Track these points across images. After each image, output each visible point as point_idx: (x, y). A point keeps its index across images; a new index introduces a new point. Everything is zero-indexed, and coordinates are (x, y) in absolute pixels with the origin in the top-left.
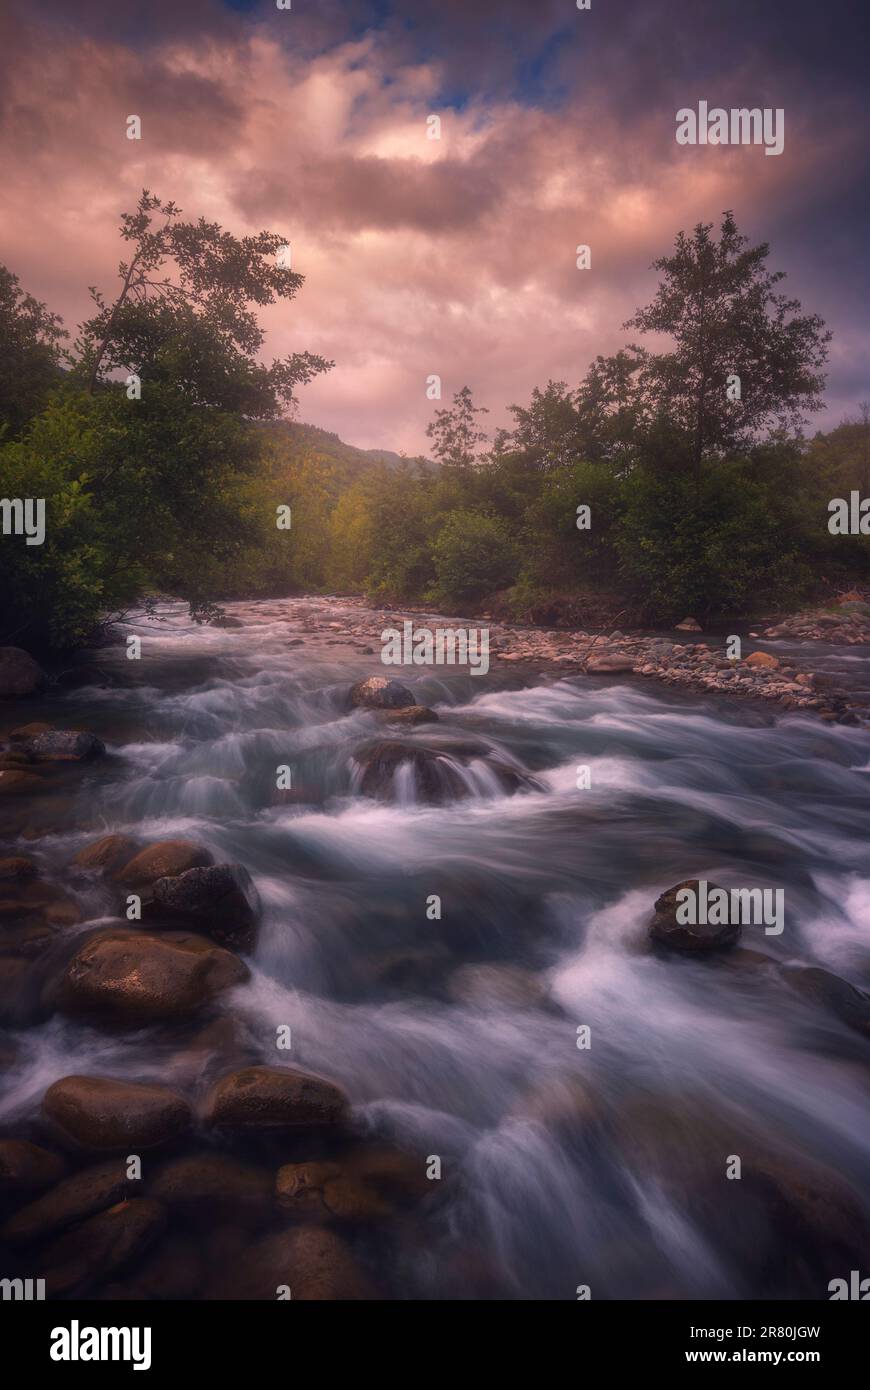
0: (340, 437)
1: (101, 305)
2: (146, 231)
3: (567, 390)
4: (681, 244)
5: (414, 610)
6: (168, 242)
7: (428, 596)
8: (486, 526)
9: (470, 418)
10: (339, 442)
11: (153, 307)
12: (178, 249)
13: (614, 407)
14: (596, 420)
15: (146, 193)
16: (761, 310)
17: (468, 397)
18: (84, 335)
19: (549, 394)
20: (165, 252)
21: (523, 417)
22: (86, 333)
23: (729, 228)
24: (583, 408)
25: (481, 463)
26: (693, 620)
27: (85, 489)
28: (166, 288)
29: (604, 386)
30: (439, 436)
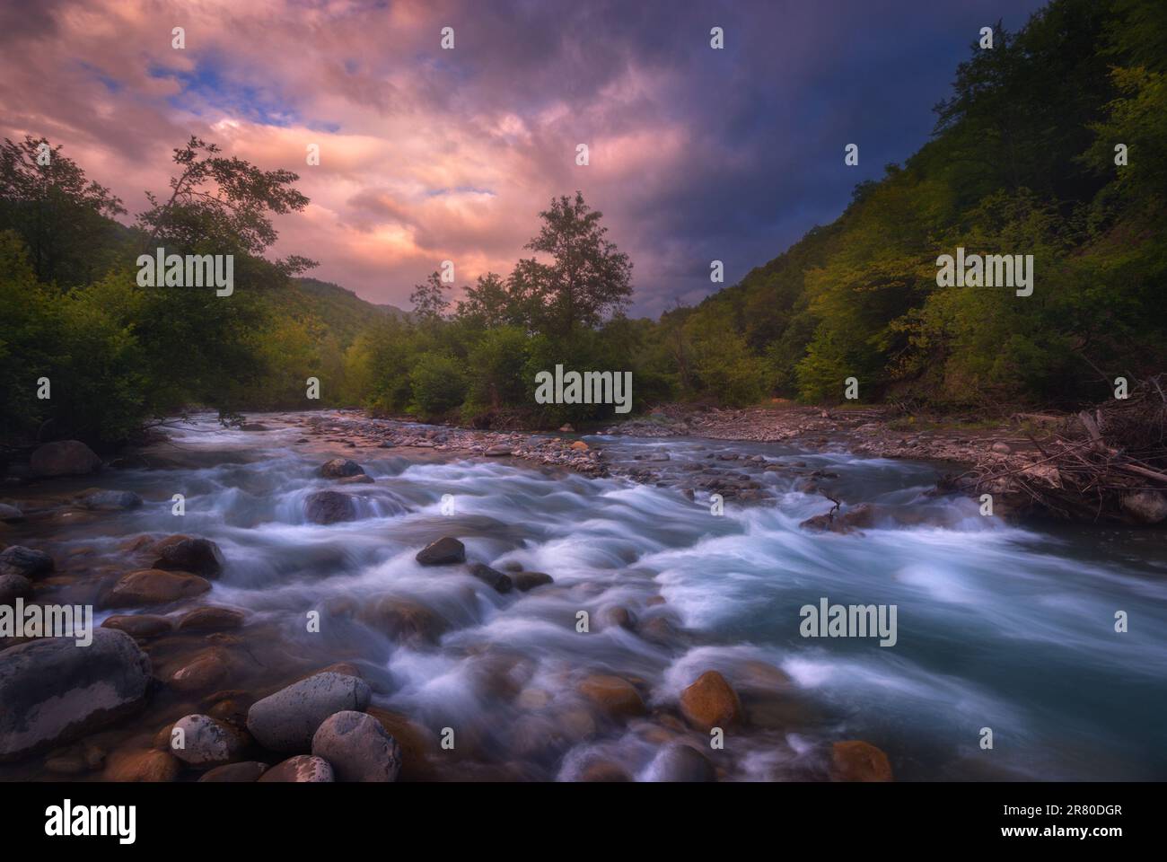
0: (357, 294)
1: (155, 204)
2: (193, 160)
3: (499, 280)
4: (554, 205)
5: (399, 419)
6: (209, 168)
7: (409, 410)
8: (446, 363)
9: (440, 292)
10: (356, 297)
11: (197, 208)
12: (218, 173)
13: (529, 292)
14: (519, 298)
15: (194, 138)
16: (597, 246)
17: (438, 278)
18: (140, 221)
19: (489, 280)
20: (208, 173)
21: (472, 294)
22: (142, 220)
23: (579, 200)
24: (511, 290)
25: (449, 321)
26: (569, 425)
27: (133, 333)
28: (206, 197)
29: (524, 278)
30: (418, 302)
